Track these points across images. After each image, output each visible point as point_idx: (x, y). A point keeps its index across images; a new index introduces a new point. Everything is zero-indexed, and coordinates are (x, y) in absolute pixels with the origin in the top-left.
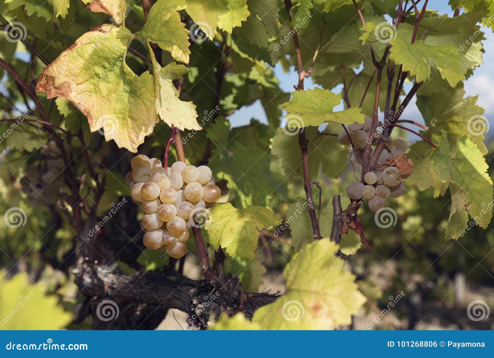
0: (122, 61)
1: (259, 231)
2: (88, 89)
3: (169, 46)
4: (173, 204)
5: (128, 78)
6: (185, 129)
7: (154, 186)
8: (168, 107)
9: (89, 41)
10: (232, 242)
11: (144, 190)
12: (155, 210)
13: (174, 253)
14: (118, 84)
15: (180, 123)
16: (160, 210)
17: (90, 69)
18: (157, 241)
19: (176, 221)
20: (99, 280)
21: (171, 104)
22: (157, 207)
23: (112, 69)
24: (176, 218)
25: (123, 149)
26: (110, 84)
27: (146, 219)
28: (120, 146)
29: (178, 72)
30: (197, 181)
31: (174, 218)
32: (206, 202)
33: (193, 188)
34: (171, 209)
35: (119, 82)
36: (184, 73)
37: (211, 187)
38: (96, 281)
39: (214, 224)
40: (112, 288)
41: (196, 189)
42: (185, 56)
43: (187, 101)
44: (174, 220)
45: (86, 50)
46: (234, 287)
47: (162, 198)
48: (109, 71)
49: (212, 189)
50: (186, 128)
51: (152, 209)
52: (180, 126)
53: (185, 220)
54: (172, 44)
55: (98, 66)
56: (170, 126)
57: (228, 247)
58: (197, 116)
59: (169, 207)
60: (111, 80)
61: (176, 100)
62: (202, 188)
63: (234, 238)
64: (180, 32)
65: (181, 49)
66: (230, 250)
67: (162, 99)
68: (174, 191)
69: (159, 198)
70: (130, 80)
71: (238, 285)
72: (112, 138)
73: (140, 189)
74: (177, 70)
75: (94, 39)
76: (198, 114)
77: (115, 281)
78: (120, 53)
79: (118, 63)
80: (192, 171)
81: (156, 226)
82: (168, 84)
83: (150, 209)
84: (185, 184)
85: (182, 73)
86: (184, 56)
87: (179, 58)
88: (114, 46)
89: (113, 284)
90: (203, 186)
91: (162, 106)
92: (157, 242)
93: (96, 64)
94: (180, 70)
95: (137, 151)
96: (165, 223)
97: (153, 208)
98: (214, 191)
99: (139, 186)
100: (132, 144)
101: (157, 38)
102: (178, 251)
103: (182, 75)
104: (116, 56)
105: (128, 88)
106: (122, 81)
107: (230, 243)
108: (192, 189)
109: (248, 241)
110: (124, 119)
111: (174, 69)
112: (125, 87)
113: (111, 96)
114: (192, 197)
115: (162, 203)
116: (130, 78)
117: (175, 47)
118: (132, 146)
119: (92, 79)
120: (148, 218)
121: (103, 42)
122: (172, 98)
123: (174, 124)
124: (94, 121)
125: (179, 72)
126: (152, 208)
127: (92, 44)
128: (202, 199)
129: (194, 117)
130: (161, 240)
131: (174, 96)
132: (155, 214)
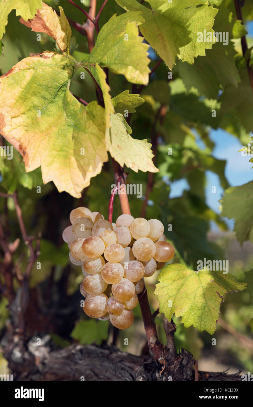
0: (65, 91)
1: (221, 297)
2: (24, 123)
3: (122, 68)
4: (119, 263)
5: (72, 109)
6: (139, 171)
7: (98, 240)
8: (119, 144)
9: (28, 66)
10: (188, 310)
11: (86, 245)
12: (98, 270)
13: (119, 322)
14: (60, 117)
15: (133, 164)
16: (104, 269)
17: (28, 100)
18: (100, 308)
19: (124, 283)
20: (31, 354)
21: (122, 142)
22: (101, 266)
23: (53, 100)
24: (123, 280)
25: (64, 193)
26: (50, 118)
27: (87, 281)
28: (60, 190)
29: (130, 104)
30: (148, 237)
31: (120, 280)
32: (157, 262)
33: (144, 244)
34: (117, 268)
35: (61, 114)
36: (138, 106)
37: (164, 244)
38: (26, 356)
39: (165, 288)
40: (43, 364)
41: (148, 246)
42: (143, 75)
43: (140, 138)
44: (121, 283)
45: (24, 77)
46: (187, 364)
47: (108, 256)
48: (50, 102)
49: (165, 246)
50: (140, 169)
51: (95, 269)
52: (133, 167)
53: (134, 283)
54: (126, 65)
55: (38, 96)
56: (122, 165)
57: (184, 317)
58: (153, 156)
59: (116, 266)
60: (52, 113)
61: (128, 138)
62: (154, 244)
63: (190, 305)
64: (137, 49)
65: (137, 69)
66: (186, 319)
67: (112, 134)
68: (121, 247)
69: (103, 255)
70: (74, 111)
71: (192, 362)
72: (50, 180)
73: (81, 245)
74: (130, 101)
75: (33, 65)
76: (153, 153)
77: (47, 355)
78: (63, 81)
79: (60, 93)
80: (142, 224)
81: (100, 290)
82: (119, 118)
83: (93, 269)
84: (134, 240)
85: (135, 105)
86: (141, 76)
87: (136, 79)
88: (57, 72)
89: (45, 358)
90: (155, 242)
91: (112, 141)
92: (100, 310)
93: (34, 94)
94: (133, 101)
95: (81, 196)
96: (110, 286)
97: (97, 267)
98: (167, 248)
99: (80, 242)
100: (76, 186)
101: (108, 60)
102: (125, 320)
103: (135, 108)
104: (58, 85)
105: (71, 122)
106: (65, 114)
107: (185, 312)
108: (142, 245)
109: (207, 309)
110: (66, 157)
111: (127, 100)
112: (68, 120)
113: (51, 130)
114: (143, 255)
115: (106, 262)
116: (74, 108)
117: (130, 68)
118: (75, 190)
119: (30, 112)
120: (90, 280)
121: (45, 68)
122: (123, 135)
123: (126, 164)
124: (30, 159)
125: (132, 103)
126: (95, 267)
127: (31, 70)
128: (153, 258)
129: (149, 157)
130: (104, 306)
131: (126, 133)
132: (98, 275)
